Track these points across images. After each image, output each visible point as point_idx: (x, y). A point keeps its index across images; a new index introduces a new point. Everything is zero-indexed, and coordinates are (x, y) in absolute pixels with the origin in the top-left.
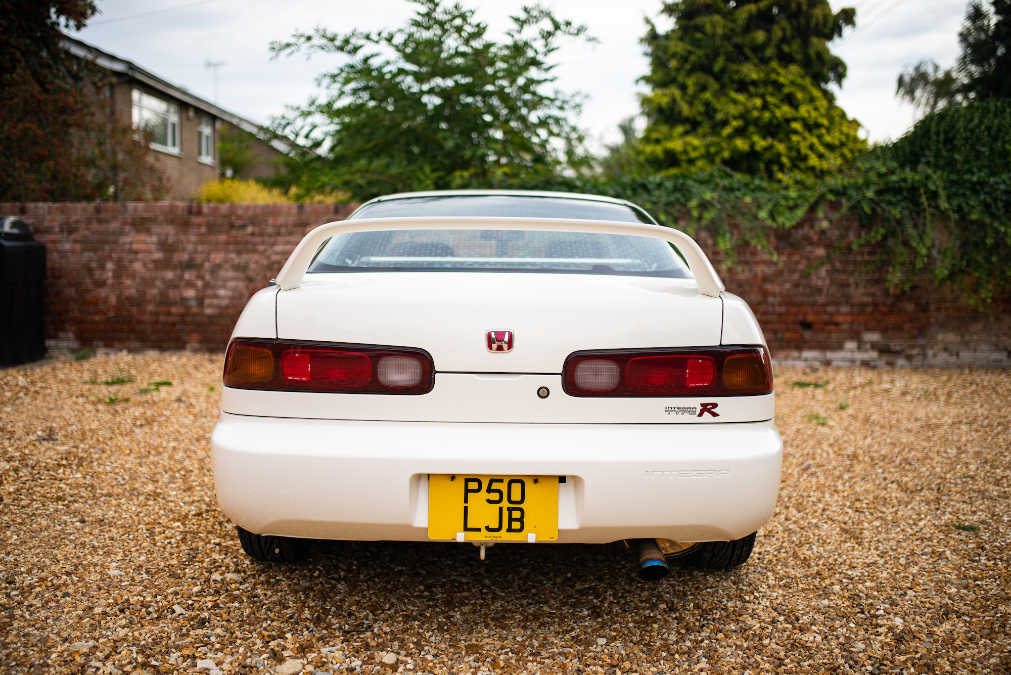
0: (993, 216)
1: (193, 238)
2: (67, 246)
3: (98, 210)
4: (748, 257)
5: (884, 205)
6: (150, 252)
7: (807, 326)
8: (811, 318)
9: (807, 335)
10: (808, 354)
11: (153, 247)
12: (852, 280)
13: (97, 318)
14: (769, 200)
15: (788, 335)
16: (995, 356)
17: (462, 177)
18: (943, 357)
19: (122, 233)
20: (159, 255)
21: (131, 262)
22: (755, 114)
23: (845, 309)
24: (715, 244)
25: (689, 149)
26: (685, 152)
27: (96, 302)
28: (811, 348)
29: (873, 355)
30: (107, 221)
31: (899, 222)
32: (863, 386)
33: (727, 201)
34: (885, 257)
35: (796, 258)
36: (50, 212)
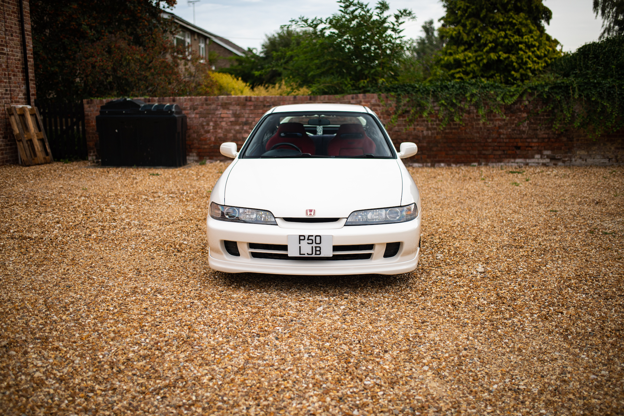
0: (602, 98)
1: (248, 111)
2: (193, 116)
3: (206, 100)
4: (492, 118)
5: (553, 94)
6: (229, 118)
7: (518, 148)
8: (520, 144)
9: (518, 152)
10: (518, 160)
11: (230, 116)
12: (539, 127)
13: (206, 147)
14: (502, 92)
15: (509, 152)
16: (603, 161)
17: (364, 83)
18: (579, 161)
19: (217, 109)
20: (233, 119)
21: (221, 122)
22: (501, 40)
23: (535, 140)
24: (477, 112)
25: (467, 58)
26: (465, 60)
27: (205, 140)
28: (519, 158)
29: (548, 160)
30: (210, 105)
31: (559, 102)
32: (539, 173)
33: (482, 93)
34: (553, 117)
35: (513, 118)
36: (185, 101)
